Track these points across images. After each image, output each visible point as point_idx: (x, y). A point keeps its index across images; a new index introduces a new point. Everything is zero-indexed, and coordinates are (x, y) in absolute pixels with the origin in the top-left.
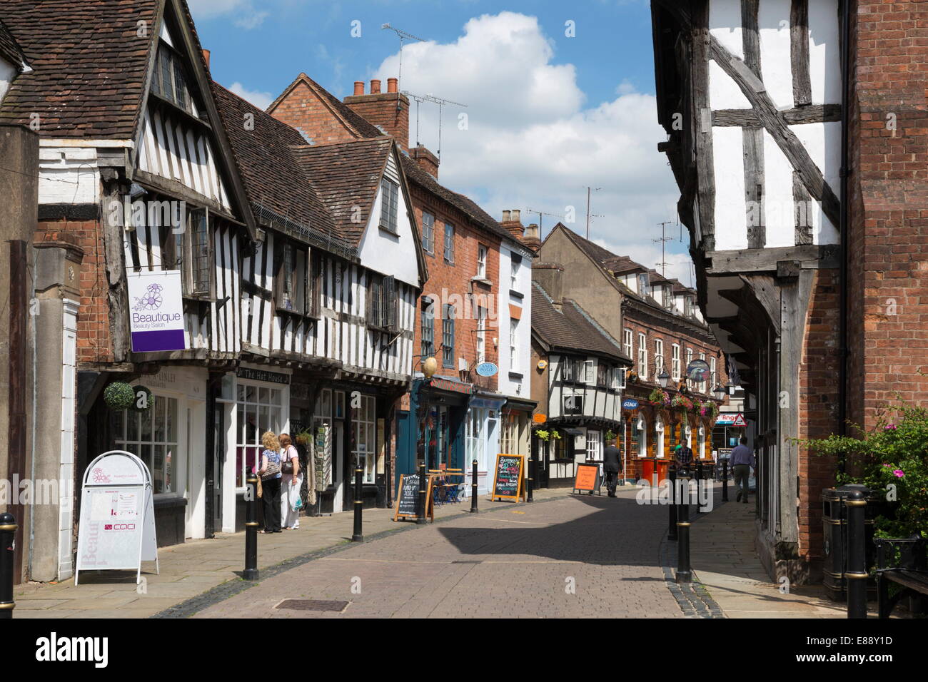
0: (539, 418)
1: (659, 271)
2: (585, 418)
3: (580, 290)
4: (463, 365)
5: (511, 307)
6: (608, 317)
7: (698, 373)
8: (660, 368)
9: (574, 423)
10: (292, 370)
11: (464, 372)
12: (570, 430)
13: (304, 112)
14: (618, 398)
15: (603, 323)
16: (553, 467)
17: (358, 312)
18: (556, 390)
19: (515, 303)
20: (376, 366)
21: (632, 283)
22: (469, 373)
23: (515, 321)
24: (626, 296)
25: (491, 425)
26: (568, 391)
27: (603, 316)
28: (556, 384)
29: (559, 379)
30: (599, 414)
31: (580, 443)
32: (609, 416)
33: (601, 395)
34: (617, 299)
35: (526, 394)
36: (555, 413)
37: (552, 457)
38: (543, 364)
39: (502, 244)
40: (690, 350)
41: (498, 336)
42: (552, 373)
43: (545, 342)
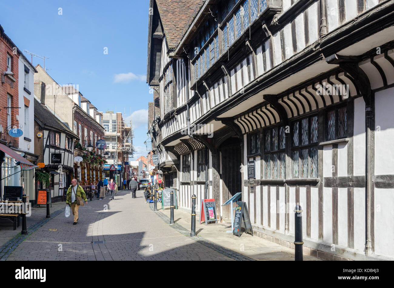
0: (39, 165)
5: (25, 98)
6: (66, 114)
7: (101, 146)
14: (72, 156)
18: (47, 150)
19: (26, 96)
21: (75, 98)
23: (26, 106)
24: (75, 104)
26: (52, 150)
27: (63, 114)
28: (47, 146)
29: (48, 144)
31: (56, 179)
32: (69, 165)
35: (33, 151)
36: (46, 162)
38: (40, 134)
39: (20, 58)
41: (18, 114)
42: (45, 140)
43: (42, 122)
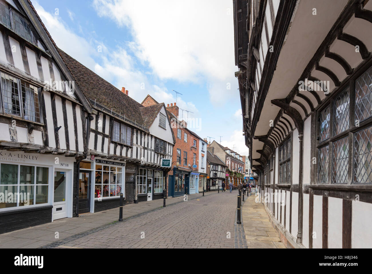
0: (208, 177)
1: (233, 150)
2: (218, 177)
3: (218, 153)
4: (189, 165)
7: (240, 169)
8: (233, 168)
9: (216, 178)
10: (126, 162)
11: (190, 167)
12: (214, 180)
13: (149, 104)
14: (225, 174)
15: (222, 159)
16: (211, 187)
17: (151, 148)
18: (212, 172)
19: (203, 153)
20: (158, 163)
21: (228, 152)
22: (191, 167)
23: (203, 157)
24: (227, 154)
25: (197, 179)
26: (214, 172)
28: (212, 170)
29: (212, 169)
30: (221, 177)
31: (217, 182)
32: (223, 177)
33: (221, 173)
34: (225, 155)
35: (205, 172)
36: (211, 176)
37: (211, 185)
38: (209, 166)
39: (200, 140)
40: (239, 165)
41: (198, 160)
42: (211, 168)
43: (210, 162)
